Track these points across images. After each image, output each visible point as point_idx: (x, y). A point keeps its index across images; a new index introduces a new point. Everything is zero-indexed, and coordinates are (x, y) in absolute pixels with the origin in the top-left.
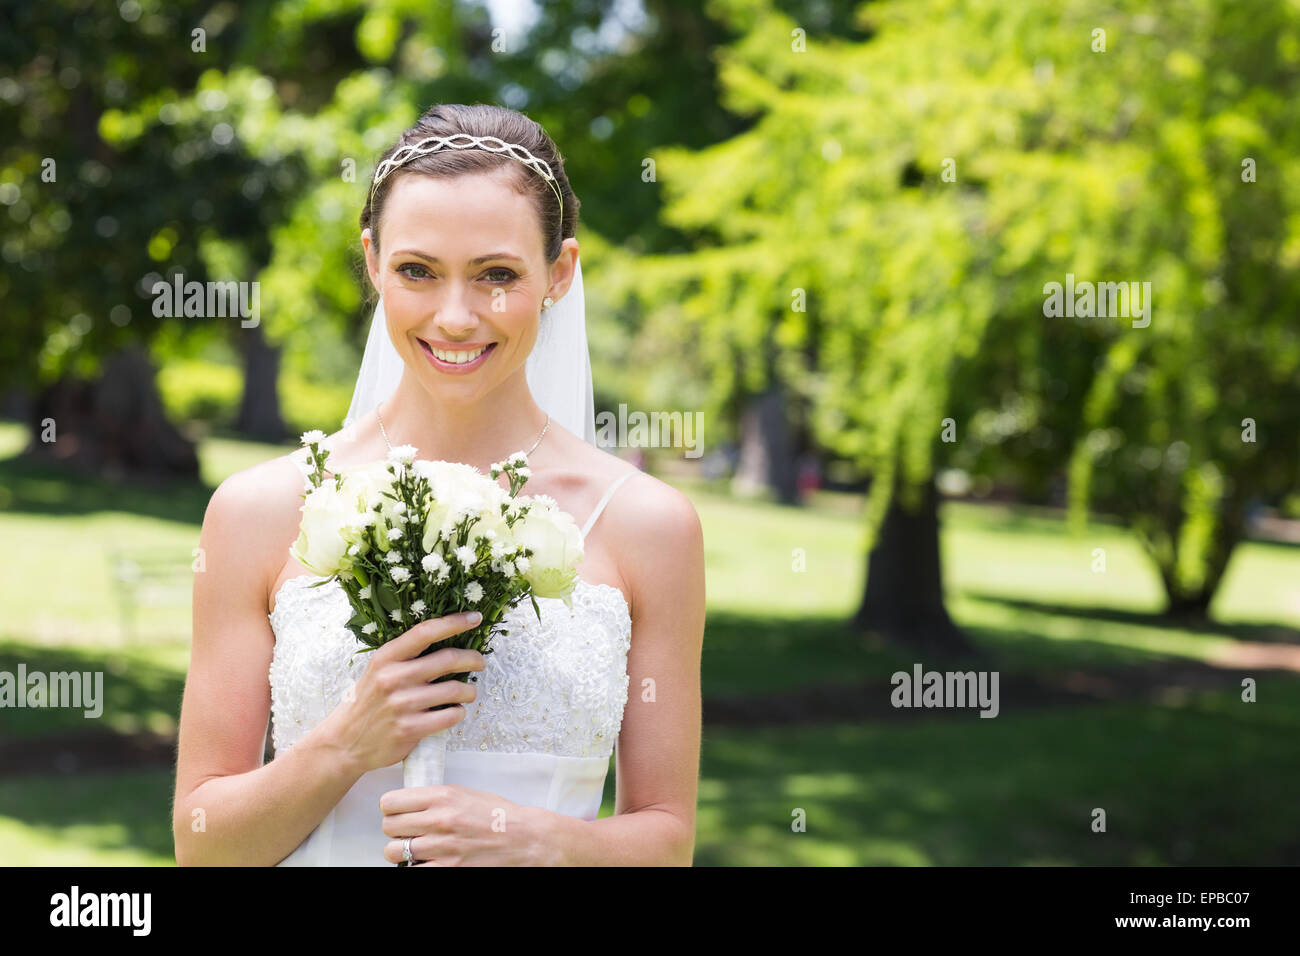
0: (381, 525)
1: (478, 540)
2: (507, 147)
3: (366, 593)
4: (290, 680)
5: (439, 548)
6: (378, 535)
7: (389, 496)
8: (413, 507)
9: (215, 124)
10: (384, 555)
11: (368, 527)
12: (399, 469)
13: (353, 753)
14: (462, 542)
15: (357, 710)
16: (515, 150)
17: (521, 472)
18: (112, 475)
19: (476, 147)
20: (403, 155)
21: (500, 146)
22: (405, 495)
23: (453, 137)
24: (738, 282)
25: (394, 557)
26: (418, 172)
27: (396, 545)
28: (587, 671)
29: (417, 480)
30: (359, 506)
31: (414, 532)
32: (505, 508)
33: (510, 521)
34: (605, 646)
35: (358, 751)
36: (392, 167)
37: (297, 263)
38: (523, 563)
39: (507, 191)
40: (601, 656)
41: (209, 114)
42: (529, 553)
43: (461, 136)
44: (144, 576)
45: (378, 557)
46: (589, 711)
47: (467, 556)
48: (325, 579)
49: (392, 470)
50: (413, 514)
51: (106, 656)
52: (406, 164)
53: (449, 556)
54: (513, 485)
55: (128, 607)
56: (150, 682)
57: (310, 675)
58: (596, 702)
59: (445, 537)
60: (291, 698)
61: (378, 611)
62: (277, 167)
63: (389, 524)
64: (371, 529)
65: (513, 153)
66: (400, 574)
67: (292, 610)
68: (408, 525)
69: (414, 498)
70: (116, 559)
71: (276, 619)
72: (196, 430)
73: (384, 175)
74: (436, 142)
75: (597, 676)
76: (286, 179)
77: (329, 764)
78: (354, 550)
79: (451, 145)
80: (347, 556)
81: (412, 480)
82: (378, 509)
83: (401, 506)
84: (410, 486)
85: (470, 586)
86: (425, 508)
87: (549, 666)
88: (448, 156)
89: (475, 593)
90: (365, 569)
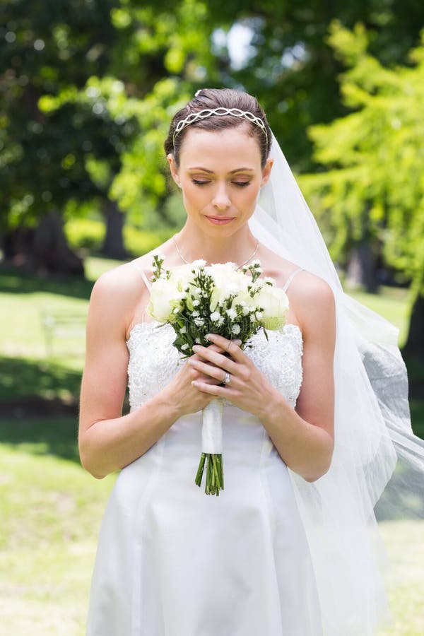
0: (189, 299)
1: (237, 306)
2: (244, 113)
3: (183, 330)
4: (141, 373)
5: (218, 310)
6: (188, 302)
7: (193, 284)
8: (205, 290)
9: (94, 104)
10: (191, 312)
11: (183, 300)
12: (197, 271)
13: (177, 407)
14: (229, 307)
15: (180, 386)
16: (247, 115)
17: (258, 270)
18: (42, 274)
19: (229, 114)
20: (192, 118)
21: (240, 113)
22: (200, 284)
23: (217, 109)
24: (349, 187)
25: (196, 314)
26: (201, 128)
27: (197, 308)
28: (285, 367)
29: (206, 277)
30: (179, 288)
31: (205, 302)
32: (250, 288)
33: (252, 294)
34: (293, 355)
35: (180, 405)
36: (186, 124)
37: (133, 171)
38: (259, 315)
39: (245, 136)
40: (292, 359)
41: (92, 99)
42: (262, 310)
43: (221, 108)
44: (56, 323)
45: (188, 313)
46: (286, 387)
47: (232, 313)
48: (162, 324)
49: (194, 272)
50: (205, 293)
51: (38, 362)
52: (193, 123)
53: (223, 314)
54: (254, 276)
55: (49, 339)
56: (60, 375)
57: (151, 372)
58: (289, 383)
59: (220, 305)
60: (141, 383)
61: (190, 339)
62: (124, 124)
63: (193, 298)
64: (184, 300)
65: (246, 117)
66: (199, 322)
67: (140, 339)
68: (202, 298)
69: (205, 285)
70: (44, 315)
71: (131, 344)
72: (82, 253)
73: (181, 128)
74: (208, 112)
75: (290, 370)
76: (128, 130)
77: (165, 411)
78: (176, 311)
79: (216, 113)
80: (173, 313)
81: (204, 277)
82: (187, 291)
83: (199, 290)
84: (203, 279)
85: (234, 327)
86: (211, 289)
87: (268, 366)
88: (215, 119)
89: (236, 330)
90: (182, 320)
